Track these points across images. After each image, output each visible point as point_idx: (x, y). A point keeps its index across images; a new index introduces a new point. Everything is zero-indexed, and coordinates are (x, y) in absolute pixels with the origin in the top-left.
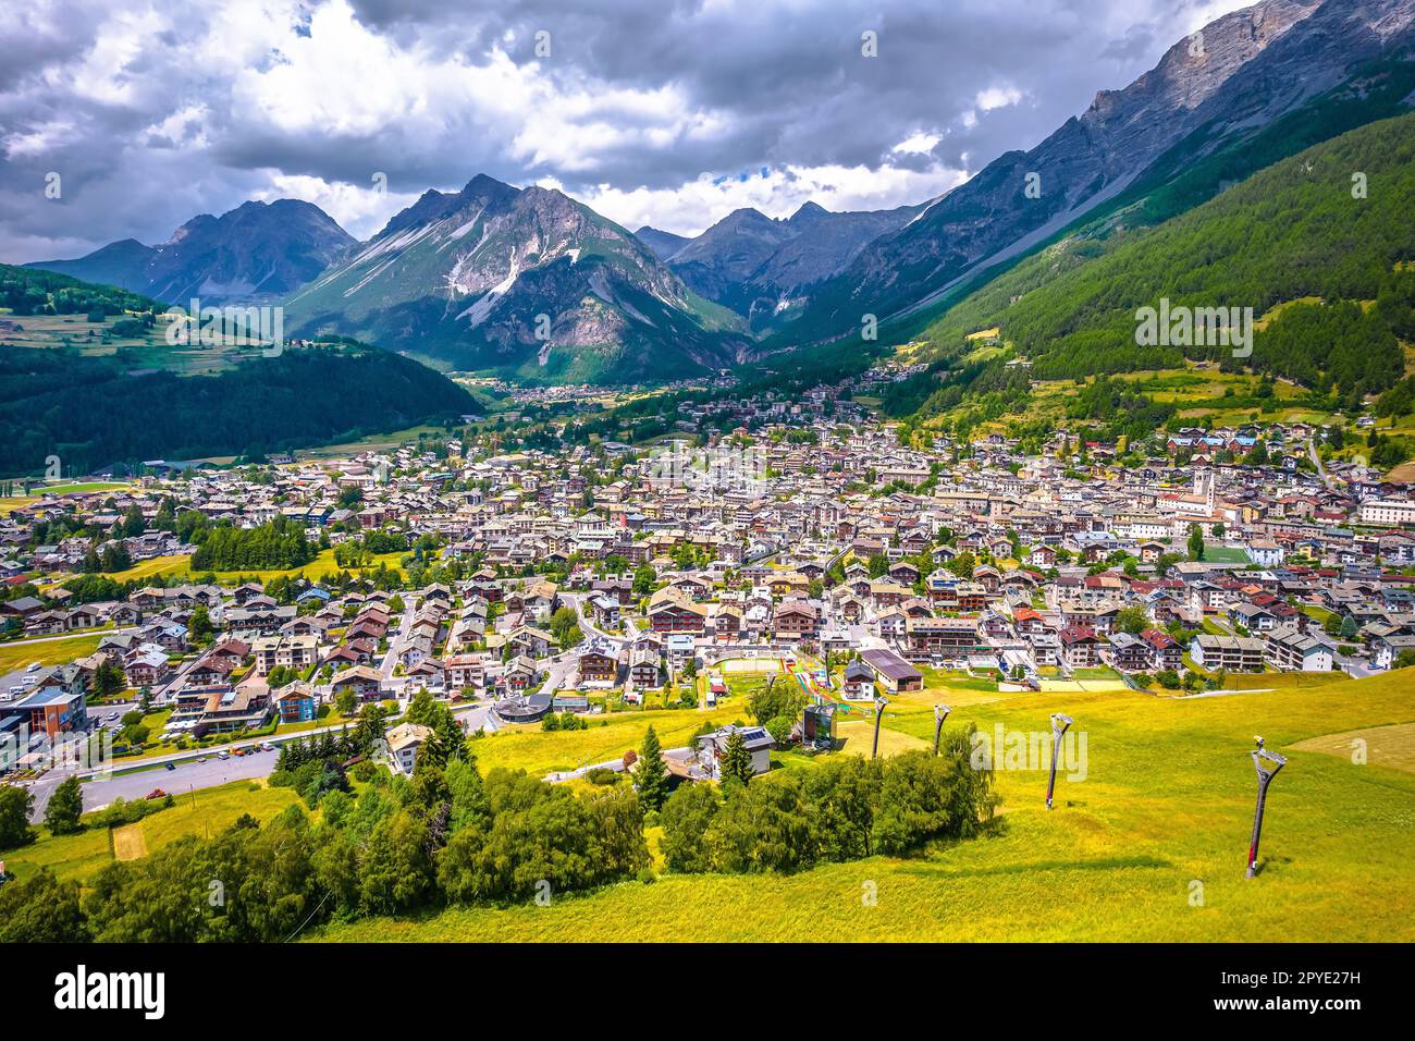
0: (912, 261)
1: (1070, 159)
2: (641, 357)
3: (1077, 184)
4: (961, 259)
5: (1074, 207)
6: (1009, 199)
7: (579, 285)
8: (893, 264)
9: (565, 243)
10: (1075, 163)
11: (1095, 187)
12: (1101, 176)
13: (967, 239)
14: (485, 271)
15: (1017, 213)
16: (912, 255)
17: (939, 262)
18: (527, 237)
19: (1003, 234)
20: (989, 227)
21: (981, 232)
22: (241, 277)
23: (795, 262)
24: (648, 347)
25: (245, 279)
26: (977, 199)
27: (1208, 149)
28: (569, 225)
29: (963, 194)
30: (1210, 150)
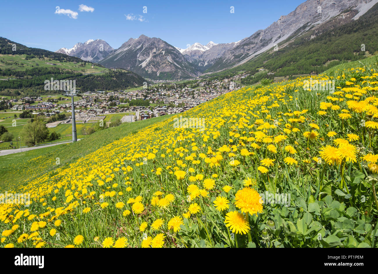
0: (237, 54)
1: (274, 31)
2: (179, 74)
3: (275, 37)
4: (248, 54)
5: (274, 42)
6: (259, 40)
7: (165, 59)
8: (233, 55)
9: (161, 50)
10: (275, 32)
11: (280, 37)
12: (281, 35)
13: (249, 49)
14: (144, 56)
15: (261, 43)
16: (237, 53)
17: (243, 54)
18: (153, 48)
19: (257, 48)
20: (255, 47)
21: (253, 48)
22: (89, 56)
23: (209, 55)
24: (180, 72)
25: (90, 57)
26: (252, 40)
27: (307, 29)
28: (162, 46)
29: (249, 39)
30: (308, 29)
